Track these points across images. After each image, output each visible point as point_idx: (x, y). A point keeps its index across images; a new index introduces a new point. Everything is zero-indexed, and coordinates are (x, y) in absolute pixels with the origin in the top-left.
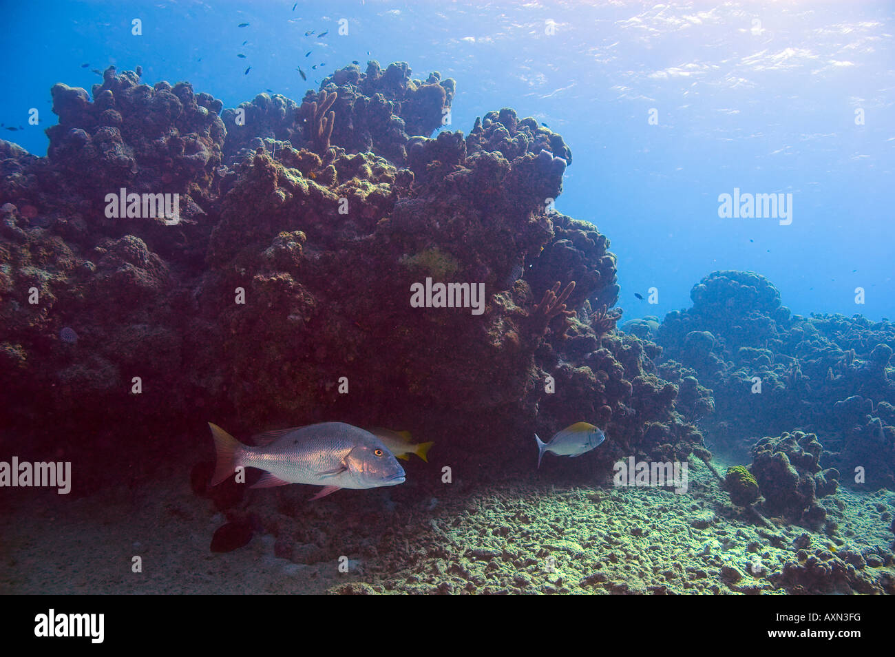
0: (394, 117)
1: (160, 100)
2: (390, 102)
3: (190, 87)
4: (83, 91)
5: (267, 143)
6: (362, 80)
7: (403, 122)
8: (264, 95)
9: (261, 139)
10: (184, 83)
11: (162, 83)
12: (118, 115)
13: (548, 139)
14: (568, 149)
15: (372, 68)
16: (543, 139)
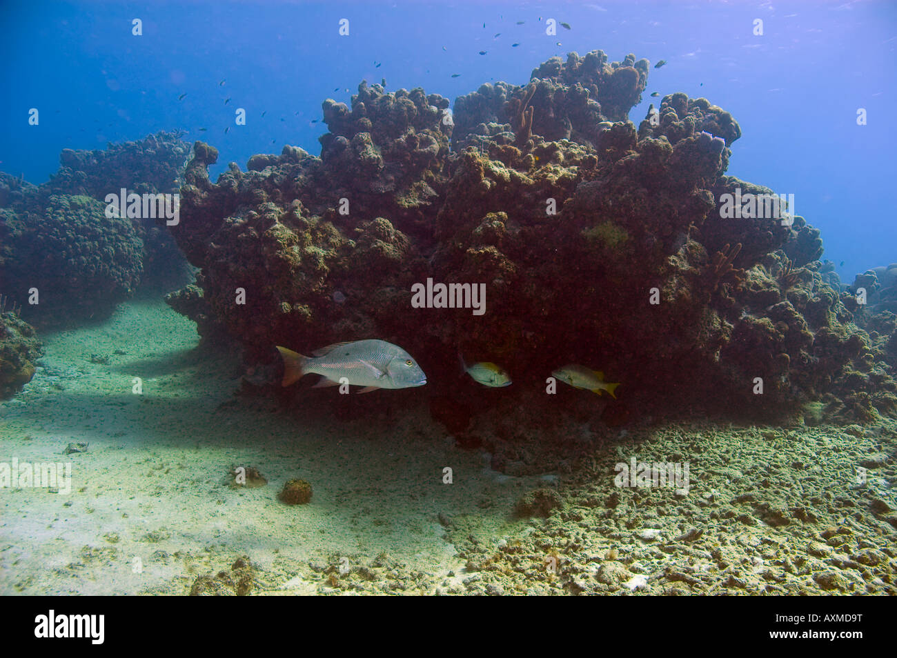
0: (591, 101)
1: (399, 105)
2: (586, 89)
3: (422, 91)
4: (345, 105)
5: (490, 127)
6: (564, 69)
7: (599, 105)
8: (487, 85)
9: (484, 124)
10: (417, 88)
11: (401, 90)
12: (369, 122)
13: (716, 118)
14: (736, 125)
15: (571, 58)
16: (711, 118)
